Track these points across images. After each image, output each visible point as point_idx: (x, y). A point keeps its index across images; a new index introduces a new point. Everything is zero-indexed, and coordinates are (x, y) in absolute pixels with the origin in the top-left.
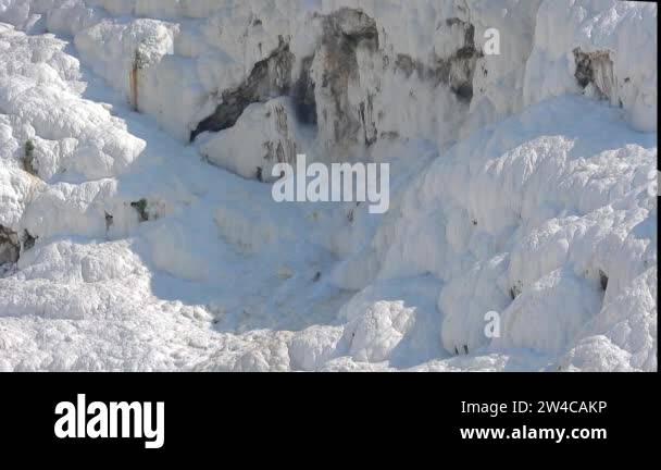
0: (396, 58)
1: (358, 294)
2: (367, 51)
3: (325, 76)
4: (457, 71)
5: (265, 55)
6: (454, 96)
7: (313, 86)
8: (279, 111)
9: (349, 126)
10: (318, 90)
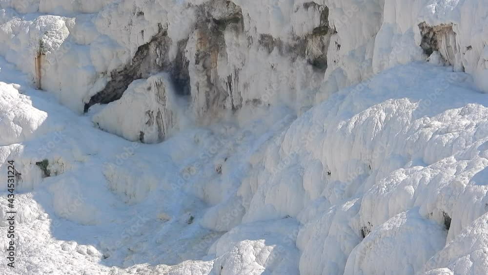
0: (258, 38)
1: (226, 234)
2: (234, 33)
3: (197, 55)
4: (314, 47)
5: (147, 40)
6: (310, 67)
7: (187, 63)
8: (158, 85)
9: (219, 94)
10: (191, 67)
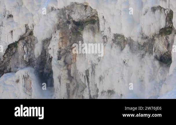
0: (112, 37)
2: (91, 33)
3: (59, 52)
4: (160, 45)
5: (15, 39)
6: (157, 63)
7: (51, 59)
8: (25, 78)
9: (78, 86)
10: (54, 62)
